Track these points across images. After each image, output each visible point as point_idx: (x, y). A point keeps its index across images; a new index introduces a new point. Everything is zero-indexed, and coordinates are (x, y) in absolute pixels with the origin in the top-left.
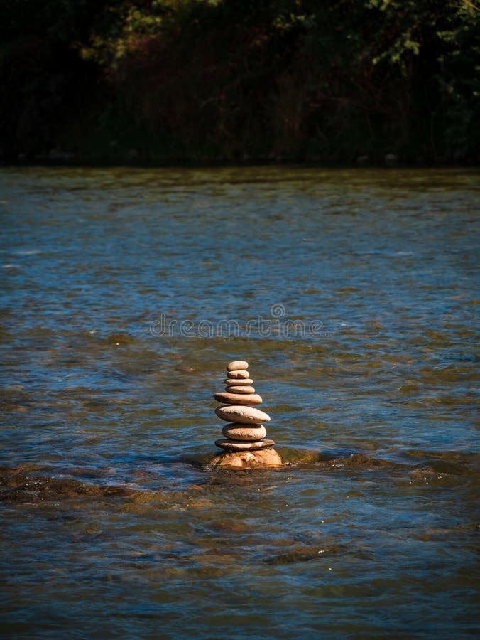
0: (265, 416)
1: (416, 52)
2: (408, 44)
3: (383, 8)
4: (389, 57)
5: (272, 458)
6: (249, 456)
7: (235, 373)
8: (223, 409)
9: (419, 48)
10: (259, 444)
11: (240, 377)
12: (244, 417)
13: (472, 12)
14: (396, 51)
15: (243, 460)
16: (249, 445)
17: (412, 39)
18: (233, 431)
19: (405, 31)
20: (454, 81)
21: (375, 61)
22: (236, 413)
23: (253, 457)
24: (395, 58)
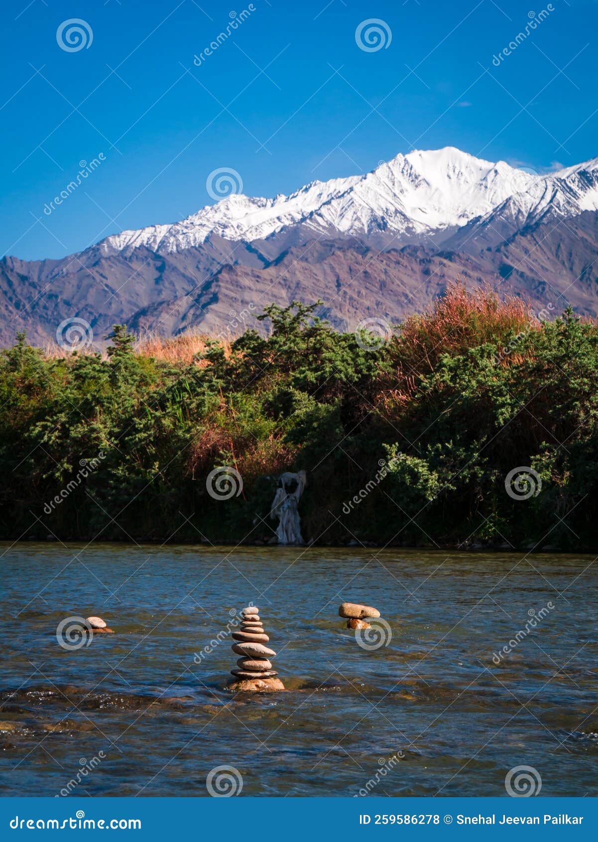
0: (271, 652)
1: (71, 471)
2: (65, 465)
3: (51, 442)
4: (53, 474)
5: (278, 685)
6: (261, 683)
7: (250, 616)
8: (239, 645)
9: (72, 469)
10: (267, 674)
11: (253, 620)
12: (257, 652)
13: (108, 447)
14: (58, 470)
15: (257, 686)
16: (259, 674)
17: (68, 462)
18: (247, 663)
19: (63, 458)
20: (96, 489)
21: (44, 476)
22: (250, 649)
23: (264, 684)
24: (57, 474)
